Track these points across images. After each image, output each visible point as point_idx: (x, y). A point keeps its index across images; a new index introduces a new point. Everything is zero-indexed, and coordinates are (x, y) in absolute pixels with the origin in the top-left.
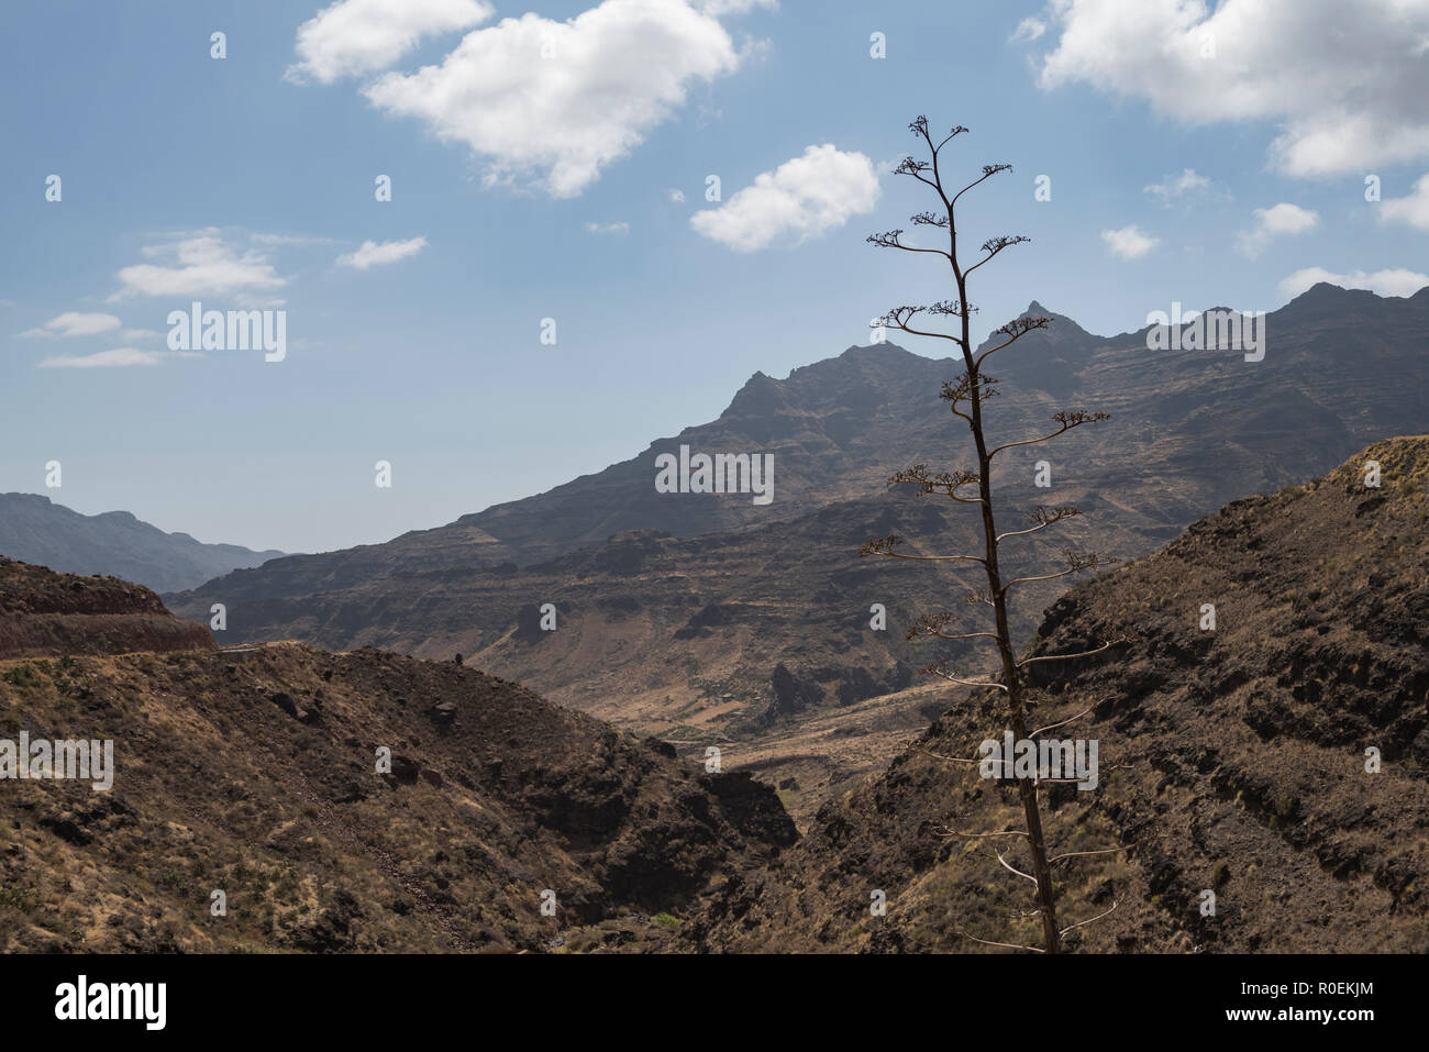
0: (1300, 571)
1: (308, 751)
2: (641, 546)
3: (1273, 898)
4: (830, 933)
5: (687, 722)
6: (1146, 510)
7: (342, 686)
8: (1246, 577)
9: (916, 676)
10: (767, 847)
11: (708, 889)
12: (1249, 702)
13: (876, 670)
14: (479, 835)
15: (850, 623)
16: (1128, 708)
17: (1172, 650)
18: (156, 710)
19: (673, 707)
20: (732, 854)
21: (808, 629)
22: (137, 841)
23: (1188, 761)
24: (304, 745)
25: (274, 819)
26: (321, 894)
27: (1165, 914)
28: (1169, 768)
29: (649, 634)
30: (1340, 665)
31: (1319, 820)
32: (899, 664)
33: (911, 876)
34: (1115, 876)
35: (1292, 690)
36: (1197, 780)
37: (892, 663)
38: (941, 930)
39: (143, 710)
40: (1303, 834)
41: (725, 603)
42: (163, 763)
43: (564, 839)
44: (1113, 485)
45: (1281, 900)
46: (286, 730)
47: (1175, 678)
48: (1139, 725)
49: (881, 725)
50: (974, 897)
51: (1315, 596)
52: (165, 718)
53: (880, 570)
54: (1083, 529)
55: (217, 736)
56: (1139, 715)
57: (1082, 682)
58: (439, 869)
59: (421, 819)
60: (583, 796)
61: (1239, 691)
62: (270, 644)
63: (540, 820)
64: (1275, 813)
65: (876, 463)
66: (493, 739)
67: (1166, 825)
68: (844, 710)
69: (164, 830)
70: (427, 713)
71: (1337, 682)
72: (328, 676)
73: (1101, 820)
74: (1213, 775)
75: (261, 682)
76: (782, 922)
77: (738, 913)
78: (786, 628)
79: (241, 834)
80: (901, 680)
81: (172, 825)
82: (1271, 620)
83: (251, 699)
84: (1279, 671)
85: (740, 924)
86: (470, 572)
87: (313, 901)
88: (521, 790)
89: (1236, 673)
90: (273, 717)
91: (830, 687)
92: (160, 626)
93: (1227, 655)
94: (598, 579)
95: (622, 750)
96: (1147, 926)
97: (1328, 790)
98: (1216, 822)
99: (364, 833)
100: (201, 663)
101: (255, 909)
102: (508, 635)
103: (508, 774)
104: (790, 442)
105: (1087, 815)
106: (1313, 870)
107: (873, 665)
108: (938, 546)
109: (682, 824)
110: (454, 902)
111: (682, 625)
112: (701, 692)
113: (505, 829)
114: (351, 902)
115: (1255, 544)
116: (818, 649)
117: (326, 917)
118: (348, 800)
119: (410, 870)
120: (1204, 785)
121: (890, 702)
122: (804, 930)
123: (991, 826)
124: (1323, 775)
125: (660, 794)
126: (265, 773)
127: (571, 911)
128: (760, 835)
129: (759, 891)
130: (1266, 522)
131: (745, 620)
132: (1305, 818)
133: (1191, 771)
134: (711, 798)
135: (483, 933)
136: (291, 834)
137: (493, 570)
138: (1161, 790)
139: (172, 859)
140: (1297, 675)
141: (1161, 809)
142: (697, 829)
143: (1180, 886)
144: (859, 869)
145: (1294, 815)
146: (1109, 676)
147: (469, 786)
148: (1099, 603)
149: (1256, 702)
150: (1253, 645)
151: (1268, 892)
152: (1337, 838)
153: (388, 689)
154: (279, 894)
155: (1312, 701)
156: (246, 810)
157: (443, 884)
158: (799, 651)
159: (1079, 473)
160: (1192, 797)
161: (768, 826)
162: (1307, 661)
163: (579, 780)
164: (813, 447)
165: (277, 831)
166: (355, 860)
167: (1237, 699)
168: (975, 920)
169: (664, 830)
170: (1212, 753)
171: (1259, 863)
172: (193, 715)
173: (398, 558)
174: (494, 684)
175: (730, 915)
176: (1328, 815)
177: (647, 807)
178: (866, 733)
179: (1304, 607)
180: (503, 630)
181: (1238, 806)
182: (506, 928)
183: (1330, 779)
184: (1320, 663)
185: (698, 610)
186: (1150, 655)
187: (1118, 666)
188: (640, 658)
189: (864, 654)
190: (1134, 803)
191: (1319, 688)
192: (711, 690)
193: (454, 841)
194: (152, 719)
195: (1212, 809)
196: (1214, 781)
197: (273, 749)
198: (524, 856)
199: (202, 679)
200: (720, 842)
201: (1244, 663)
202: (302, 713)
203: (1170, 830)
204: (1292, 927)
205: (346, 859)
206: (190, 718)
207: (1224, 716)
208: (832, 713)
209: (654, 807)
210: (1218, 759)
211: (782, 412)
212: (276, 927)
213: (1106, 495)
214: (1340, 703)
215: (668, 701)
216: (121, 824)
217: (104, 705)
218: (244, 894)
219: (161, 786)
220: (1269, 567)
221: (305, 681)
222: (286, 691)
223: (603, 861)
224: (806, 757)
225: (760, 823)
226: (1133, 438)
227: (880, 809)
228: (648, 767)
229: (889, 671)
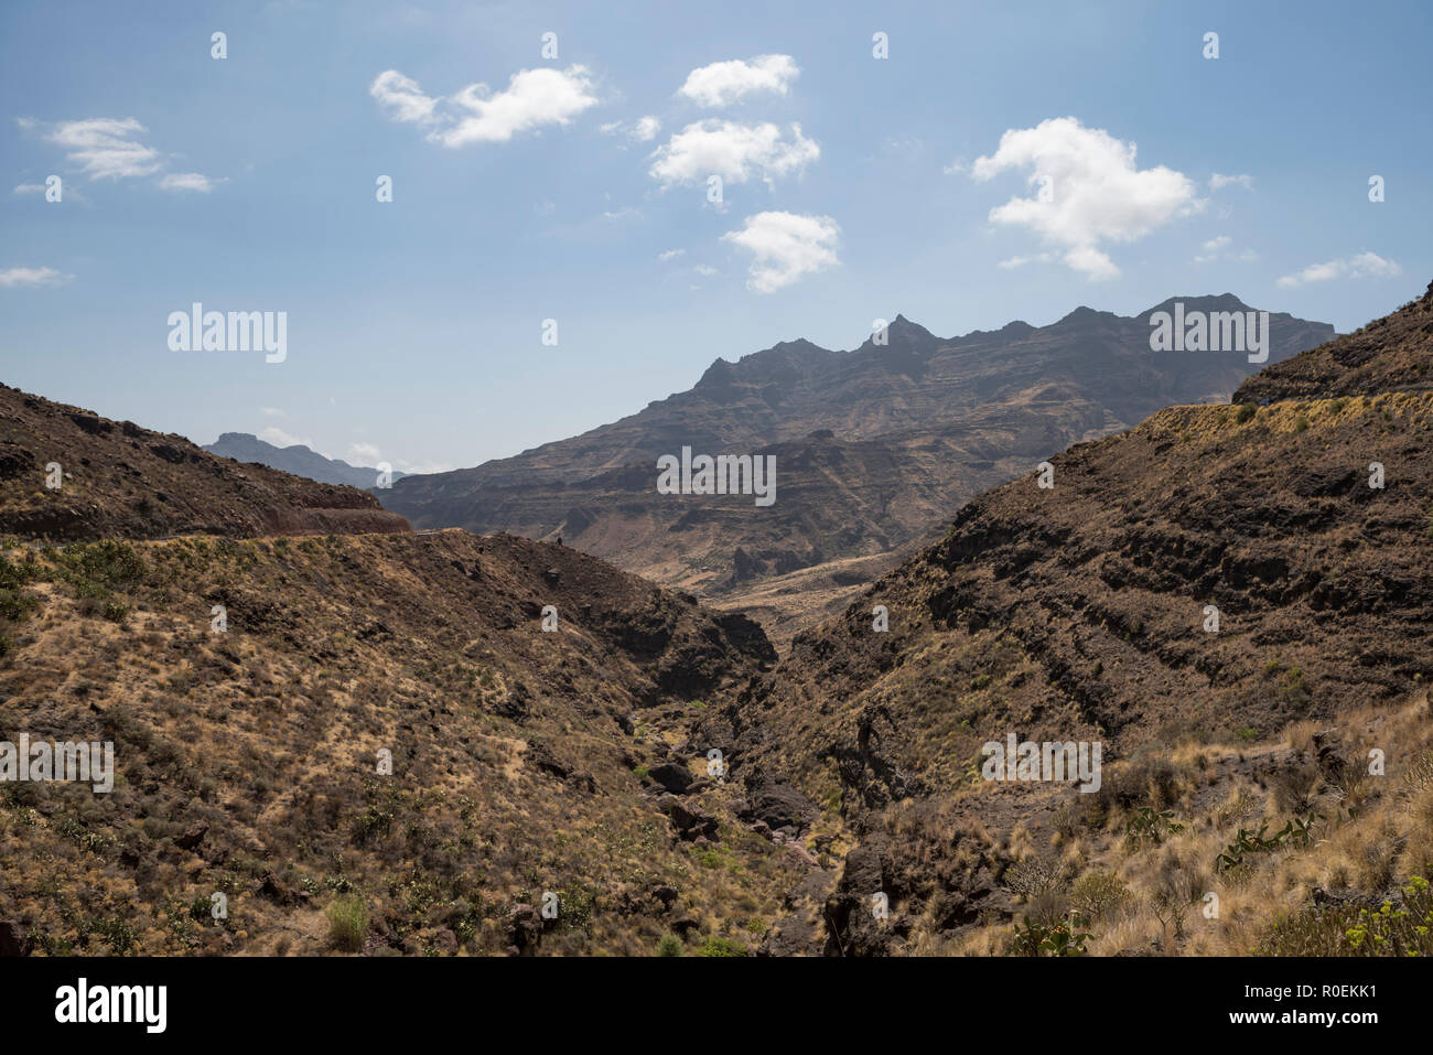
0: (1123, 487)
1: (479, 597)
2: (646, 471)
3: (1132, 681)
4: (828, 709)
5: (679, 585)
6: (972, 451)
7: (490, 557)
8: (1088, 492)
9: (826, 557)
10: (757, 661)
11: (721, 687)
12: (1103, 567)
13: (800, 552)
14: (581, 651)
15: (782, 523)
16: (1018, 571)
17: (1045, 536)
18: (387, 570)
19: (670, 575)
20: (735, 665)
21: (756, 526)
22: (396, 649)
23: (1068, 603)
24: (475, 594)
25: (465, 639)
26: (507, 683)
27: (1061, 692)
28: (1054, 607)
29: (652, 528)
30: (1165, 543)
31: (1157, 635)
32: (815, 549)
33: (879, 675)
34: (1026, 670)
35: (1132, 559)
36: (1073, 613)
37: (810, 548)
38: (913, 705)
39: (379, 570)
40: (1147, 644)
41: (702, 508)
42: (396, 603)
43: (632, 655)
44: (950, 435)
45: (1138, 681)
46: (464, 584)
47: (1048, 553)
48: (1027, 582)
49: (808, 587)
50: (932, 685)
51: (1137, 503)
52: (393, 575)
53: (803, 488)
54: (932, 462)
55: (424, 587)
56: (1026, 576)
57: (985, 556)
58: (564, 671)
59: (550, 640)
60: (642, 628)
61: (1093, 560)
62: (445, 530)
63: (616, 643)
64: (1129, 631)
65: (796, 419)
66: (584, 592)
67: (1056, 640)
68: (780, 578)
69: (410, 642)
70: (542, 575)
71: (1162, 554)
72: (481, 550)
73: (1011, 639)
74: (1084, 610)
75: (445, 554)
76: (792, 703)
77: (759, 699)
78: (742, 525)
79: (447, 647)
80: (816, 559)
81: (414, 640)
82: (1108, 518)
83: (440, 564)
84: (1122, 547)
85: (761, 705)
86: (531, 487)
87: (503, 688)
88: (603, 623)
89: (1091, 550)
90: (455, 576)
91: (771, 563)
92: (380, 517)
93: (1082, 539)
94: (618, 492)
95: (664, 600)
96: (1050, 700)
97: (1161, 618)
98: (1090, 638)
99: (517, 649)
100: (409, 541)
101: (470, 692)
102: (560, 528)
103: (595, 614)
104: (740, 404)
105: (1002, 635)
106: (1156, 664)
107: (798, 549)
108: (839, 473)
109: (704, 646)
110: (575, 691)
111: (674, 522)
112: (687, 566)
113: (595, 648)
114: (524, 689)
115: (1092, 471)
116: (763, 539)
117: (513, 697)
118: (505, 628)
119: (547, 671)
120: (1078, 616)
121: (810, 573)
122: (810, 708)
123: (930, 644)
124: (1157, 609)
125: (689, 627)
126: (455, 610)
127: (639, 699)
128: (752, 654)
129: (773, 685)
130: (1097, 457)
131: (715, 520)
132: (1147, 634)
133: (1069, 608)
134: (721, 630)
135: (594, 711)
136: (476, 648)
137: (546, 485)
138: (1049, 620)
139: (418, 660)
140: (1134, 550)
141: (1051, 631)
142: (713, 650)
143: (1070, 675)
144: (842, 671)
145: (1141, 632)
146: (1002, 553)
147: (571, 621)
148: (994, 507)
149: (1107, 567)
150: (1099, 532)
151: (1128, 677)
152: (1170, 645)
153: (517, 559)
154: (483, 683)
155: (1147, 566)
156: (449, 633)
157: (568, 681)
158: (751, 539)
159: (928, 427)
160: (1071, 624)
161: (757, 648)
162: (1142, 541)
163: (639, 618)
164: (755, 408)
165: (468, 646)
166: (515, 665)
167: (1094, 565)
168: (934, 698)
169: (693, 650)
170: (1082, 597)
171: (1121, 661)
172: (408, 574)
173: (485, 477)
174: (583, 557)
175: (754, 700)
176: (1163, 632)
177: (682, 635)
178: (798, 592)
179: (1131, 509)
180: (558, 524)
181: (1104, 628)
182: (607, 708)
183: (1162, 611)
184: (1151, 543)
185: (683, 513)
186: (1030, 539)
187: (1009, 547)
188: (647, 543)
189: (792, 542)
190: (1032, 628)
191: (1151, 557)
192: (694, 564)
193: (570, 654)
194: (385, 575)
195: (1087, 631)
196: (1085, 614)
197: (457, 595)
198: (608, 665)
199: (411, 551)
200: (727, 657)
201: (1095, 544)
202: (470, 574)
203: (1059, 643)
204: (1148, 697)
205: (509, 664)
206: (407, 575)
207: (1087, 575)
208: (772, 580)
209: (686, 635)
210: (1086, 601)
211: (735, 385)
212: (484, 703)
213: (947, 441)
214: (1165, 566)
215: (666, 571)
216: (385, 639)
217: (357, 566)
218: (463, 682)
219: (396, 617)
220: (1102, 485)
221: (466, 552)
222: (459, 560)
223: (656, 668)
224: (761, 607)
225: (752, 646)
226: (963, 405)
227: (853, 635)
228: (681, 611)
229: (808, 553)
